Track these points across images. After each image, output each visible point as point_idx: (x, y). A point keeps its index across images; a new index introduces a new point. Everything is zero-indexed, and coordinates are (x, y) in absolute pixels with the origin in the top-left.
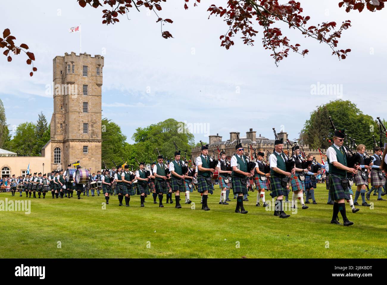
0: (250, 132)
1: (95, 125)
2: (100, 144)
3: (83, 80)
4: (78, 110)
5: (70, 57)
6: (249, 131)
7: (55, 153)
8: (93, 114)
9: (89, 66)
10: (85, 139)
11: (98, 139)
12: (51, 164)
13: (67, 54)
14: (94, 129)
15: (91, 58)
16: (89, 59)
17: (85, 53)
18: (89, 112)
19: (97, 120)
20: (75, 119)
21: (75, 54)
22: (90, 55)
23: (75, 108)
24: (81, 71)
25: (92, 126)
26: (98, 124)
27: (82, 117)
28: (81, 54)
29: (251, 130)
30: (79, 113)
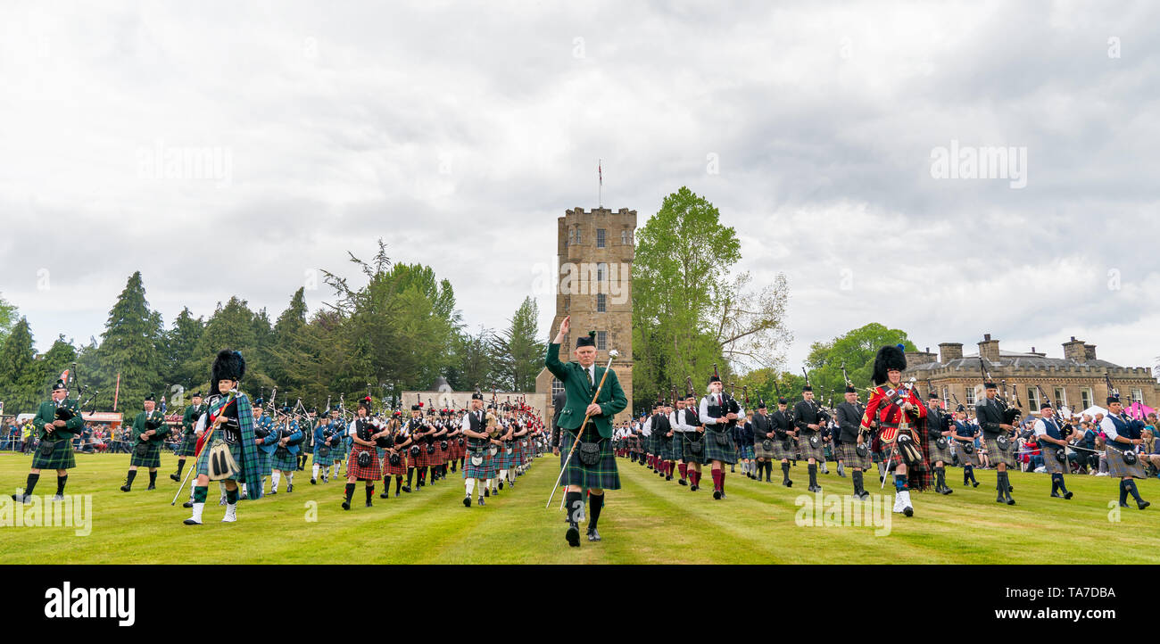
0: (984, 343)
1: (619, 335)
2: (630, 369)
3: (597, 254)
4: (587, 308)
5: (572, 216)
6: (984, 340)
7: (554, 386)
8: (615, 314)
9: (609, 228)
10: (601, 360)
11: (626, 360)
12: (547, 406)
13: (568, 212)
14: (617, 341)
15: (612, 216)
16: (608, 218)
17: (601, 208)
18: (607, 310)
19: (623, 325)
20: (581, 324)
21: (582, 210)
22: (610, 211)
23: (583, 304)
24: (594, 240)
25: (614, 336)
26: (626, 331)
27: (594, 320)
28: (593, 210)
29: (987, 337)
30: (589, 313)
